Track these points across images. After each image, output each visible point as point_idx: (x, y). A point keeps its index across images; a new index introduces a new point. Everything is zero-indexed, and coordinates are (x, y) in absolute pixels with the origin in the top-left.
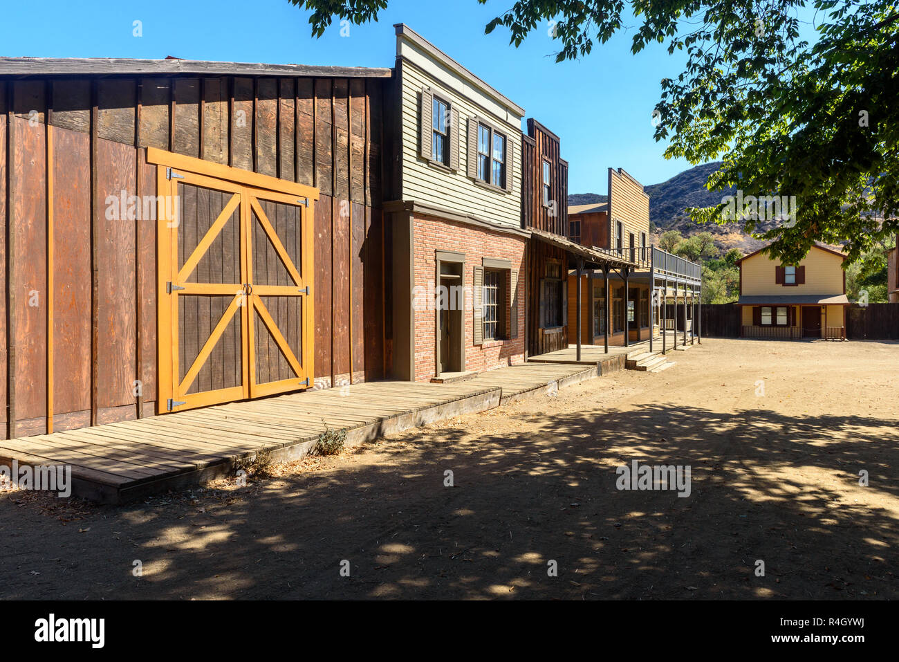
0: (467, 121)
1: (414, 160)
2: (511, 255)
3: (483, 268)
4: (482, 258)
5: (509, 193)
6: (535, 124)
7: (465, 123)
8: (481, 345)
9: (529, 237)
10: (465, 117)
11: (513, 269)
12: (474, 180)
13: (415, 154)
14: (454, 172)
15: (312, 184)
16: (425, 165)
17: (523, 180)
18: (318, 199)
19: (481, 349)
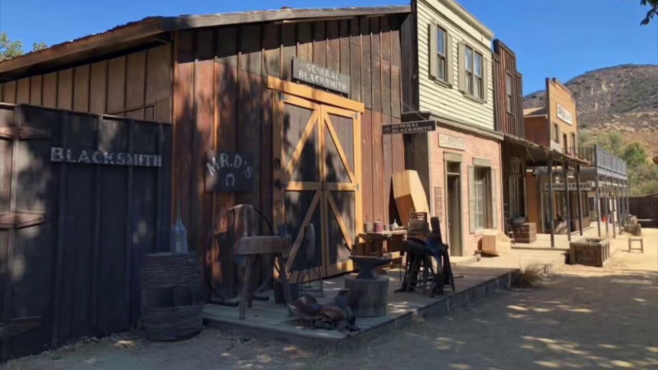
0: (458, 44)
1: (427, 78)
2: (491, 154)
3: (473, 166)
4: (473, 158)
5: (486, 102)
6: (500, 44)
7: (456, 46)
8: (474, 233)
9: (502, 138)
10: (457, 42)
11: (493, 167)
12: (463, 93)
13: (427, 73)
14: (450, 87)
15: (359, 100)
16: (433, 82)
17: (493, 91)
18: (363, 112)
19: (475, 236)
